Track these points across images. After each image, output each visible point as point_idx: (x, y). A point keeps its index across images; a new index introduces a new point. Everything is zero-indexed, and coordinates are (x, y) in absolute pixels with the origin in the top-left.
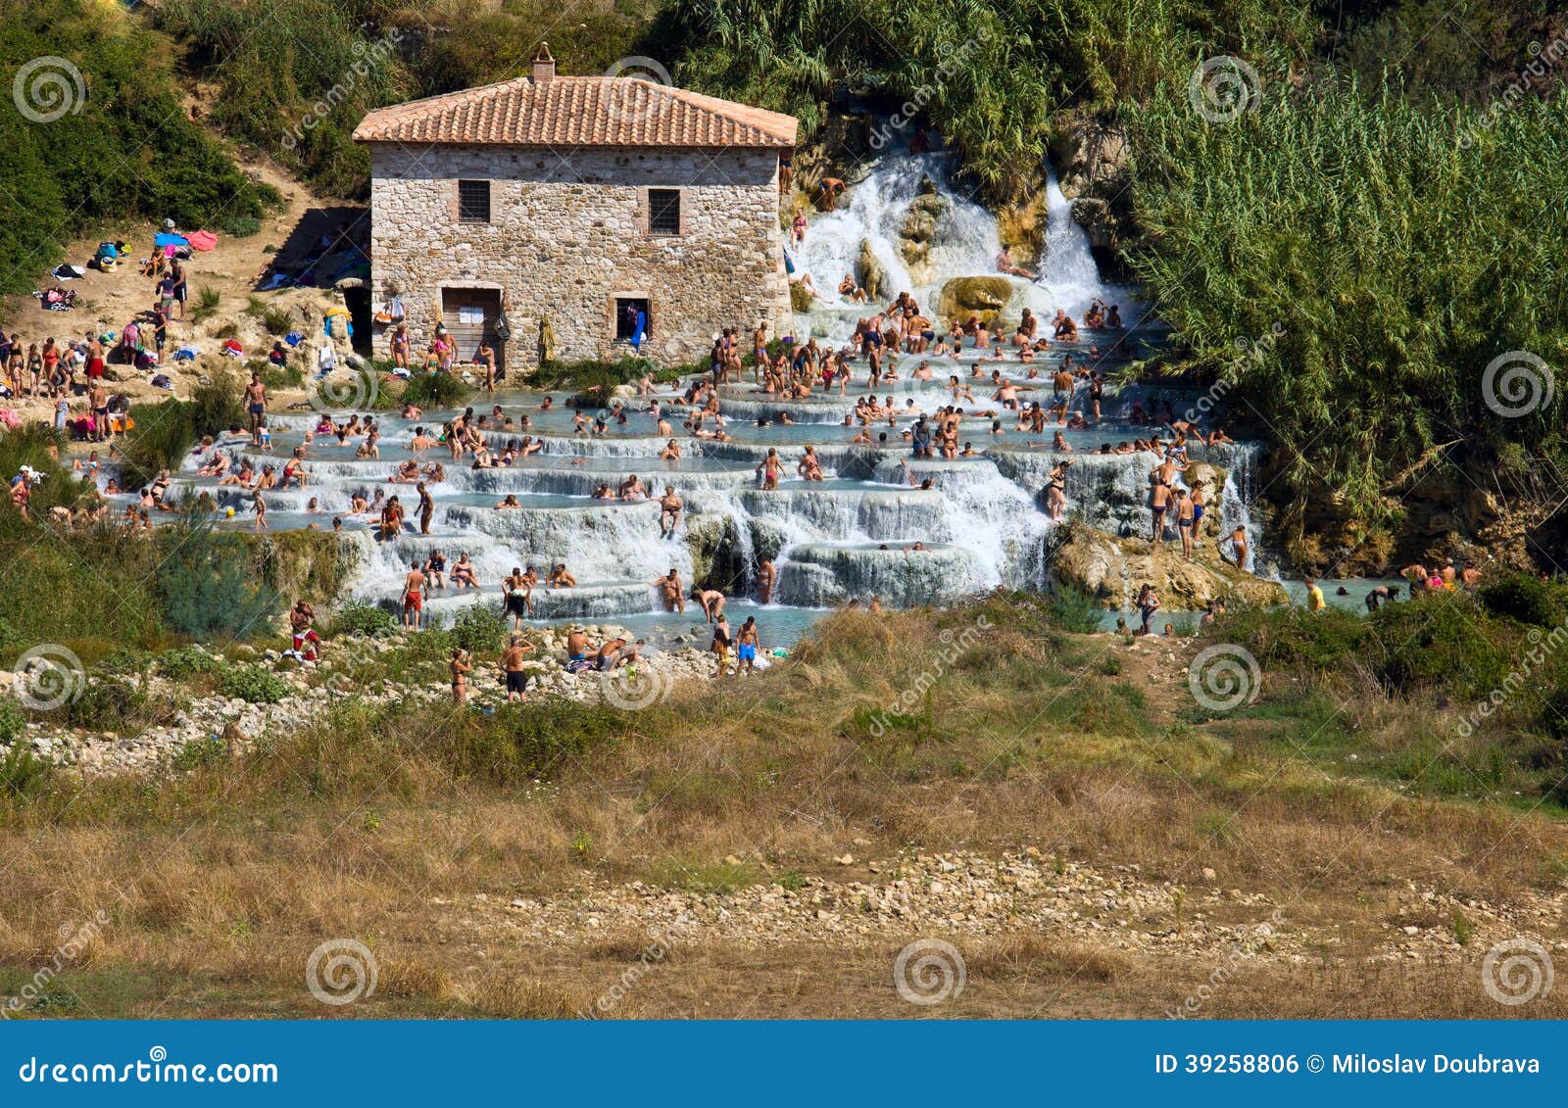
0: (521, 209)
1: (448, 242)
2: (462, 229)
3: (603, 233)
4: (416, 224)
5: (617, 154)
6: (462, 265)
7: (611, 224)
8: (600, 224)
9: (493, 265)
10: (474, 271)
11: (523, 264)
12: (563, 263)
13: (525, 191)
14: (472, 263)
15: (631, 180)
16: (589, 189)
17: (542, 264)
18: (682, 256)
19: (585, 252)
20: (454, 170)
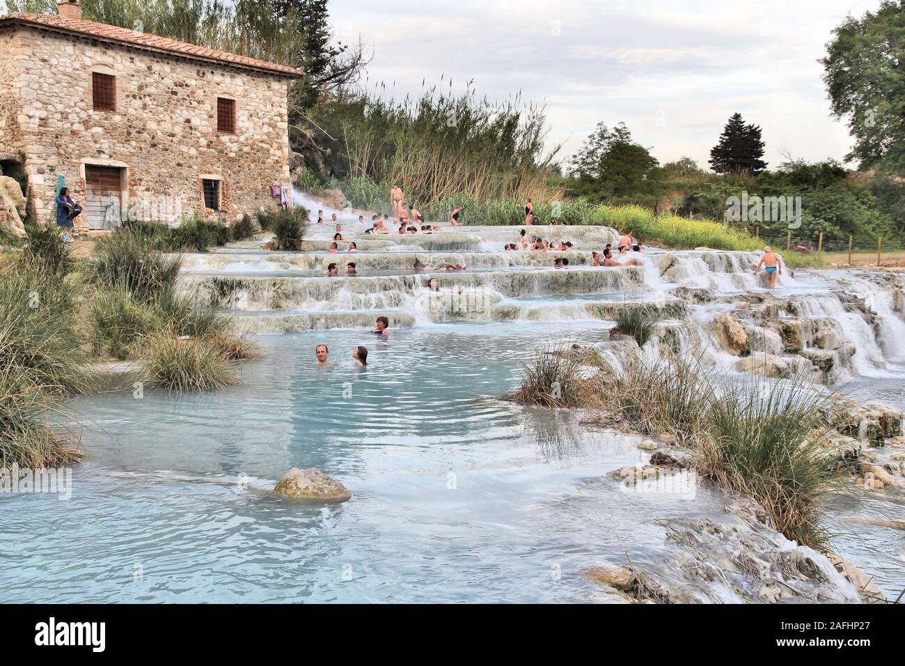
0: (137, 103)
1: (86, 123)
2: (97, 115)
3: (191, 128)
4: (60, 107)
5: (198, 68)
6: (98, 146)
7: (195, 122)
8: (188, 121)
9: (119, 148)
10: (107, 151)
11: (141, 149)
12: (166, 150)
13: (141, 88)
14: (105, 144)
15: (207, 89)
16: (182, 92)
17: (152, 149)
18: (237, 149)
19: (180, 142)
20: (88, 62)
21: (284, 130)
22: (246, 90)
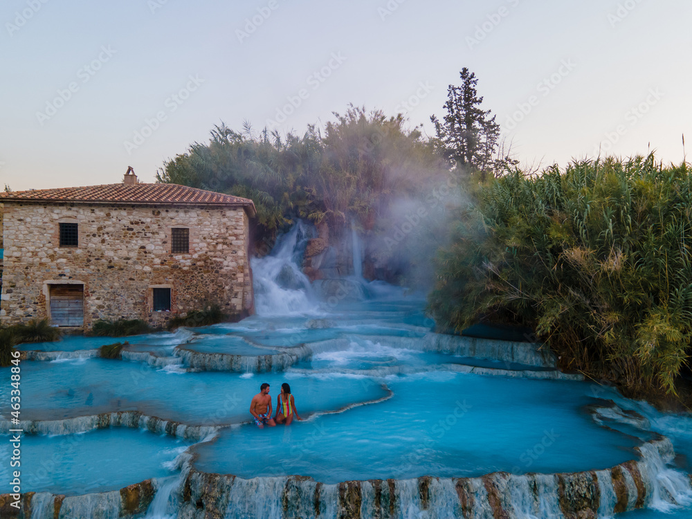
0: (97, 239)
1: (52, 257)
2: (61, 251)
3: (145, 252)
4: (32, 249)
5: (154, 209)
6: (60, 271)
7: (149, 247)
8: (143, 247)
9: (80, 271)
10: (68, 274)
11: (99, 270)
12: (122, 269)
13: (100, 229)
14: (67, 270)
15: (161, 223)
16: (136, 228)
17: (109, 270)
18: (190, 264)
19: (135, 263)
20: (56, 217)
21: (239, 247)
22: (200, 220)
